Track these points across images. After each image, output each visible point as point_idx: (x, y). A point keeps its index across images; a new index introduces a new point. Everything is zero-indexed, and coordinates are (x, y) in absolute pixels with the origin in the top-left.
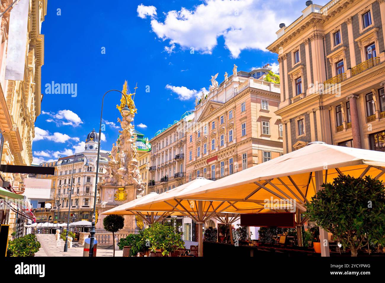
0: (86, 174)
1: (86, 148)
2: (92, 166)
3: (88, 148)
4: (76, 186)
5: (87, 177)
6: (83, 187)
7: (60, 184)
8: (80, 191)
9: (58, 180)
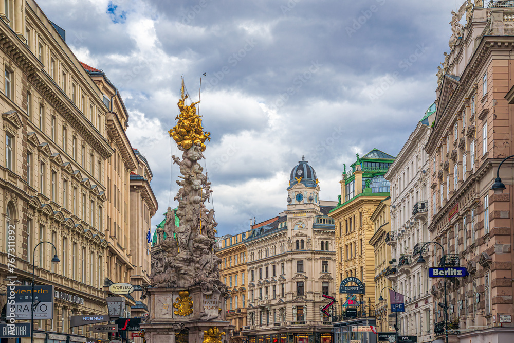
0: (294, 256)
1: (290, 200)
2: (304, 238)
3: (294, 201)
4: (278, 283)
5: (298, 262)
6: (290, 284)
7: (253, 279)
8: (286, 291)
9: (249, 271)
